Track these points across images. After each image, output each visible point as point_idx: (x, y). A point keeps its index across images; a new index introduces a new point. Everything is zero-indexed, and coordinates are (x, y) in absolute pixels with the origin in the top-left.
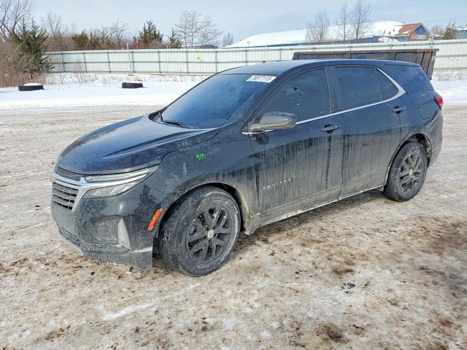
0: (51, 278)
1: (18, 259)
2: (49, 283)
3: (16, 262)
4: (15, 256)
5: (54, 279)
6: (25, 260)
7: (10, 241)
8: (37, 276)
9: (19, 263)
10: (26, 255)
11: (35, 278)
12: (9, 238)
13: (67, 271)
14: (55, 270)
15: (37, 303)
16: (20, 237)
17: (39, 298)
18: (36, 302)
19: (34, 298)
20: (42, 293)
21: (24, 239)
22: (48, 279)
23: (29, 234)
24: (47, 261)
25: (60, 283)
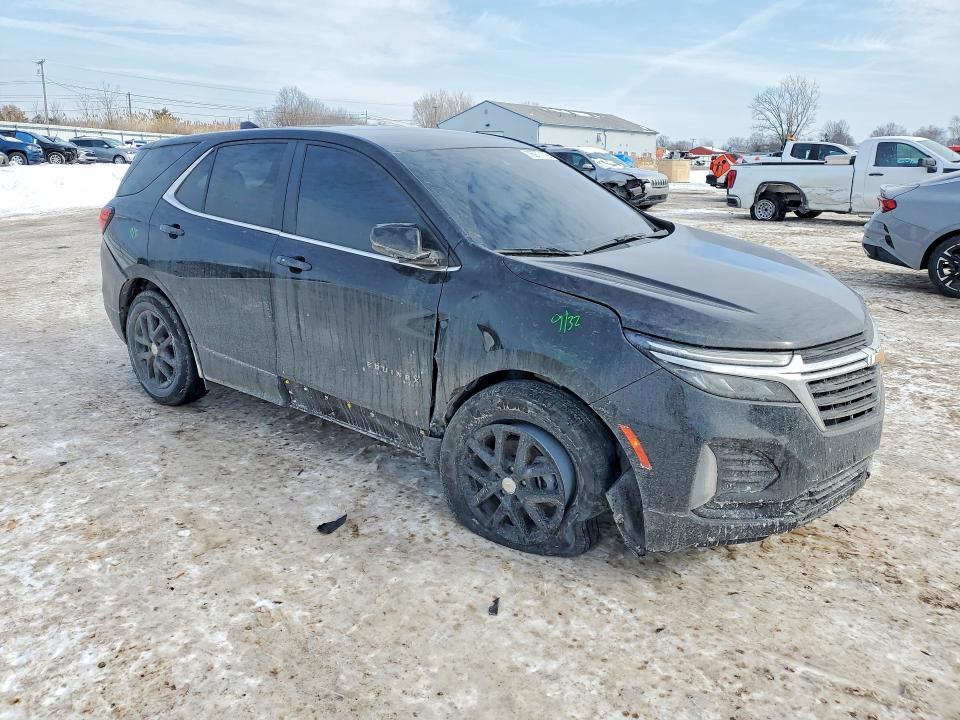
0: (900, 543)
1: (941, 610)
2: (912, 539)
3: (948, 607)
4: (943, 622)
5: (900, 539)
6: (927, 600)
7: (935, 673)
8: (924, 562)
9: (945, 603)
10: (917, 610)
11: (929, 561)
12: (928, 684)
13: (863, 535)
14: (882, 549)
15: (954, 520)
16: (898, 668)
17: (946, 526)
18: (954, 524)
19: (954, 530)
20: (936, 530)
21: (890, 656)
22: (908, 545)
23: (865, 662)
24: (883, 568)
25: (894, 528)
